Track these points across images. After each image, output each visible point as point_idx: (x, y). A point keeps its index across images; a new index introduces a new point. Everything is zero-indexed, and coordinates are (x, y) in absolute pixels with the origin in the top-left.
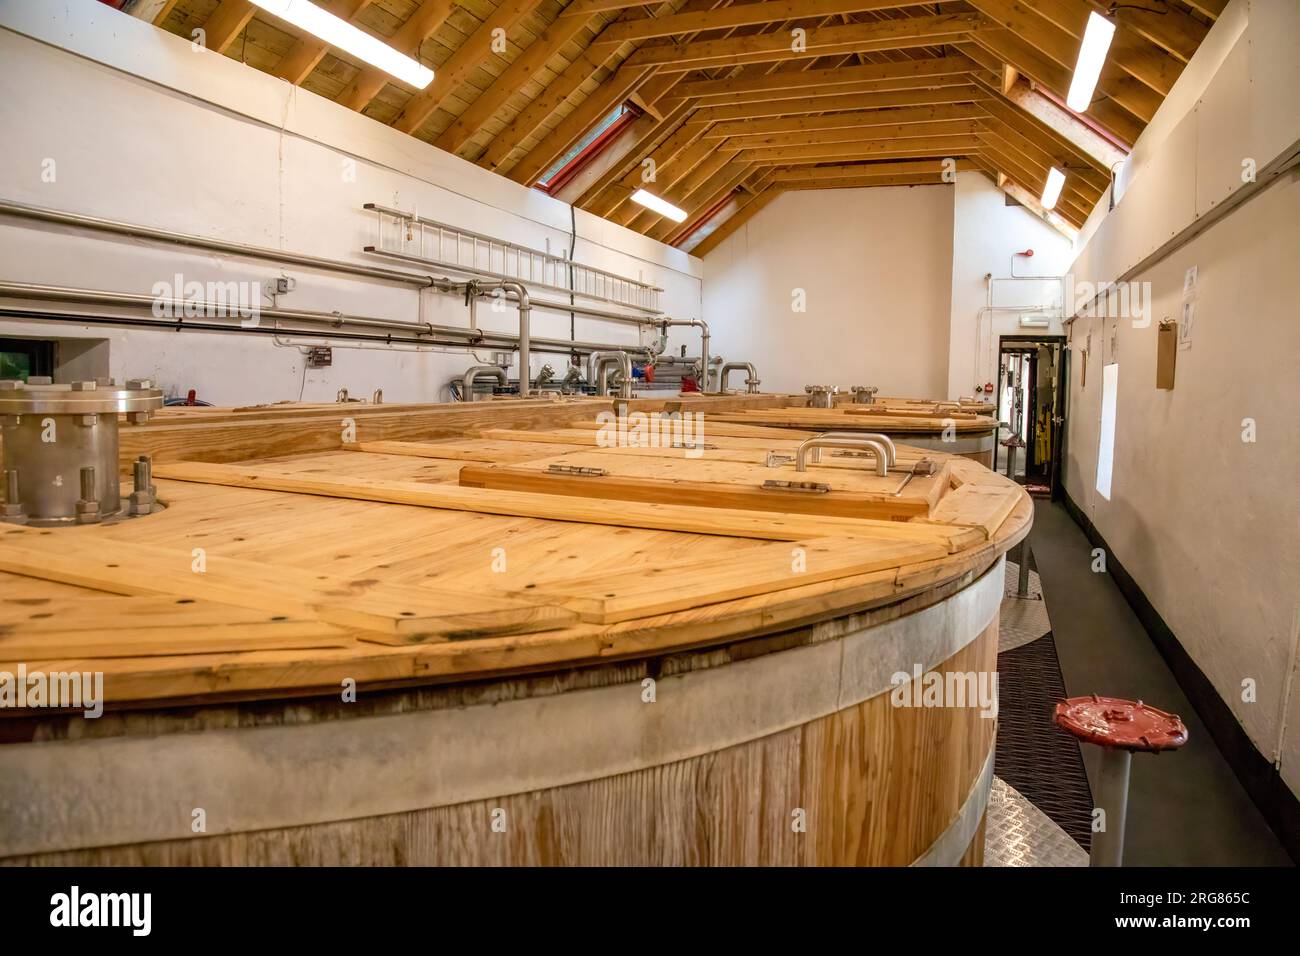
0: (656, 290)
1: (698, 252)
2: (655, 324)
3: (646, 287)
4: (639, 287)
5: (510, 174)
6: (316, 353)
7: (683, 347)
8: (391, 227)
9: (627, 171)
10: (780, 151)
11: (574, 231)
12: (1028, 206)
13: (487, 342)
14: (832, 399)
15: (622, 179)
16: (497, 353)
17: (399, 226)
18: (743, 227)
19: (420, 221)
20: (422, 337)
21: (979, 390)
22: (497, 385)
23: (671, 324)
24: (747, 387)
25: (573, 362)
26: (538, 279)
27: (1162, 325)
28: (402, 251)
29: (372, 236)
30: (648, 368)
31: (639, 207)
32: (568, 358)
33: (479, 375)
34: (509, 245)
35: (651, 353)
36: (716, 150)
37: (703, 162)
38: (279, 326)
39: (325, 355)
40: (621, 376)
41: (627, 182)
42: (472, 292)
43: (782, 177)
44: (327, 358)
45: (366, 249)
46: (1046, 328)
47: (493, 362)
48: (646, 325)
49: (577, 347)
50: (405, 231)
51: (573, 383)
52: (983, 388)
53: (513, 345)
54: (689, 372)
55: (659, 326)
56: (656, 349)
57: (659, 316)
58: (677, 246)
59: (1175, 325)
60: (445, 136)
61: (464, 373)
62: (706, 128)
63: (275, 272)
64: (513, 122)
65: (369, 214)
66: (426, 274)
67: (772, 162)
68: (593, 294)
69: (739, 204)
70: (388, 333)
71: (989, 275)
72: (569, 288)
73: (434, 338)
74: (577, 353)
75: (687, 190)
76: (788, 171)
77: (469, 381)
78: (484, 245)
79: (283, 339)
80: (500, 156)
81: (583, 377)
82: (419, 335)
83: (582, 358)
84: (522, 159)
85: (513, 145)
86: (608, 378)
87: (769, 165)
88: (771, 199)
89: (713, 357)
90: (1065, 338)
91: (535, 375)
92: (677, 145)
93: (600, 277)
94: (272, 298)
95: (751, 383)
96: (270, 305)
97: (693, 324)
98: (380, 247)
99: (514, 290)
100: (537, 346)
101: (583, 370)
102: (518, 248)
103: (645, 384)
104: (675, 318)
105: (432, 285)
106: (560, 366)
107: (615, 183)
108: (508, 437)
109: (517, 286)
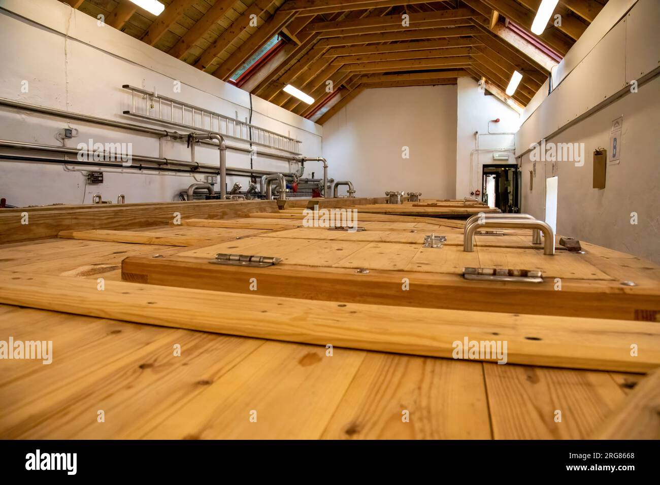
0: (298, 142)
1: (320, 122)
2: (298, 161)
3: (292, 140)
4: (288, 140)
5: (214, 73)
6: (92, 175)
7: (313, 173)
8: (140, 100)
9: (281, 74)
10: (364, 65)
11: (251, 108)
12: (497, 96)
13: (201, 170)
14: (400, 199)
15: (278, 79)
16: (208, 176)
17: (146, 100)
18: (344, 109)
19: (159, 97)
20: (161, 167)
21: (472, 194)
22: (208, 194)
23: (306, 160)
24: (348, 194)
25: (252, 182)
26: (231, 134)
27: (597, 151)
28: (148, 115)
29: (128, 106)
30: (295, 184)
31: (288, 95)
32: (249, 179)
33: (197, 188)
34: (214, 114)
35: (296, 176)
36: (330, 64)
37: (323, 71)
38: (67, 159)
39: (99, 177)
40: (280, 188)
41: (282, 80)
42: (191, 140)
43: (365, 80)
44: (100, 179)
45: (125, 112)
46: (507, 160)
47: (206, 181)
48: (292, 161)
49: (254, 173)
50: (149, 103)
51: (252, 193)
52: (474, 192)
53: (216, 171)
54: (316, 187)
55: (299, 162)
56: (298, 174)
57: (300, 156)
58: (308, 119)
59: (605, 151)
60: (174, 48)
61: (188, 188)
62: (324, 51)
63: (64, 124)
64: (215, 42)
65: (127, 92)
66: (163, 129)
67: (360, 71)
68: (263, 143)
69: (342, 96)
70: (140, 164)
71: (477, 132)
72: (249, 139)
73: (169, 167)
74: (254, 176)
75: (314, 86)
76: (368, 77)
77: (191, 192)
78: (198, 113)
79: (70, 167)
80: (207, 62)
81: (258, 189)
82: (160, 165)
83: (257, 179)
84: (221, 65)
85: (215, 55)
86: (272, 190)
87: (358, 73)
88: (359, 92)
89: (329, 179)
90: (517, 165)
91: (230, 189)
92: (308, 60)
93: (267, 134)
94: (62, 141)
95: (350, 192)
96: (61, 145)
97: (319, 160)
98: (133, 111)
99: (217, 138)
100: (231, 172)
101: (258, 186)
102: (219, 115)
103: (293, 194)
104: (308, 157)
105: (167, 135)
106: (245, 184)
107: (274, 81)
108: (201, 224)
109: (218, 136)
